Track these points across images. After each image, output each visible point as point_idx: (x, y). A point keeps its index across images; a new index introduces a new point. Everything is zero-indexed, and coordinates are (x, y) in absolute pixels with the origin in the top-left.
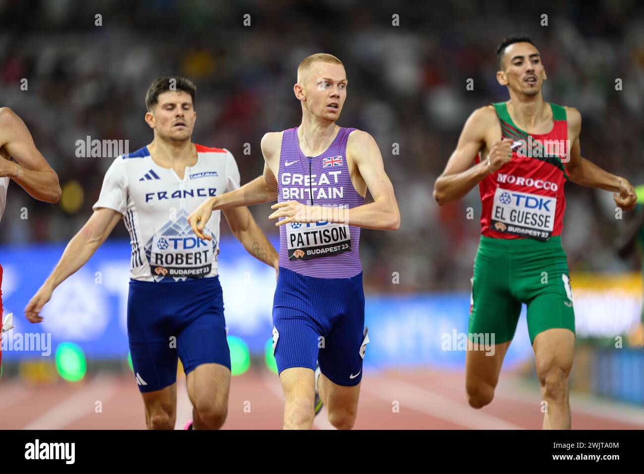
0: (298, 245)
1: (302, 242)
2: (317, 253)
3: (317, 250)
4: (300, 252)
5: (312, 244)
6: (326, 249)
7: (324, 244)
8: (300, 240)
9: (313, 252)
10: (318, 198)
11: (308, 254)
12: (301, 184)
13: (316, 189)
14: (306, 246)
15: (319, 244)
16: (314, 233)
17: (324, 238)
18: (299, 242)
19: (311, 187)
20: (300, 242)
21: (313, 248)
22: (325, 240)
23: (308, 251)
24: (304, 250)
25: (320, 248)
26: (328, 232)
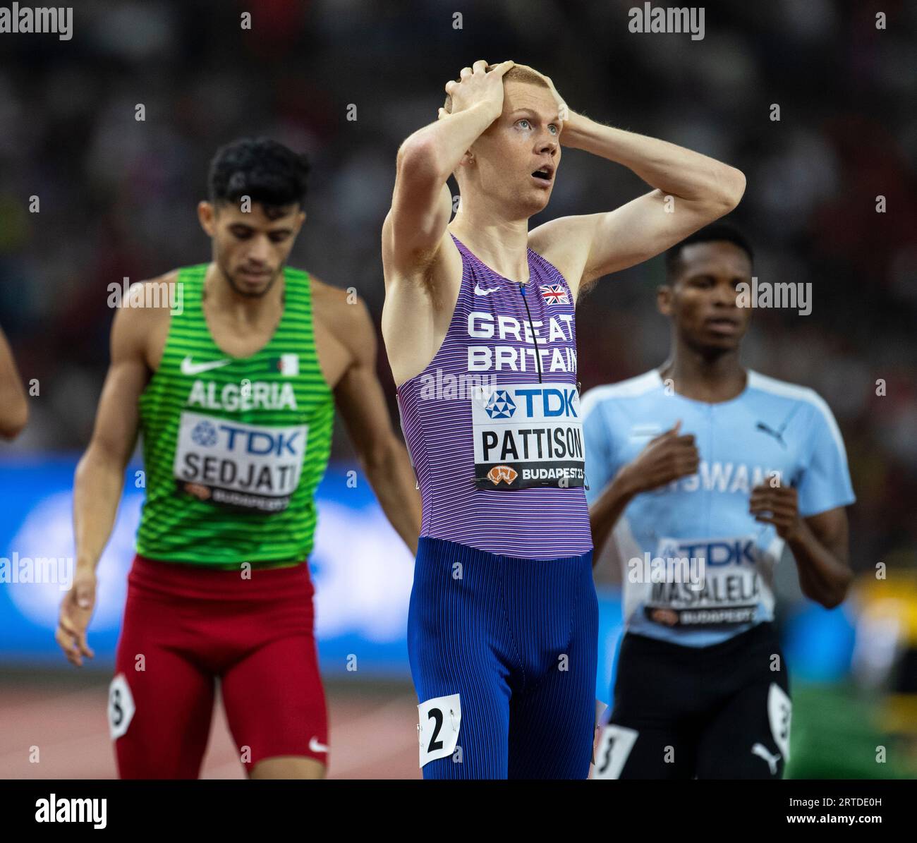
0: (503, 457)
1: (513, 451)
2: (542, 477)
3: (542, 470)
4: (506, 472)
5: (533, 457)
6: (557, 470)
7: (555, 458)
8: (509, 447)
9: (535, 474)
10: (552, 369)
11: (524, 478)
12: (519, 338)
13: (545, 352)
14: (522, 459)
15: (545, 458)
16: (539, 432)
17: (555, 445)
18: (505, 451)
19: (536, 347)
20: (509, 451)
21: (535, 466)
22: (556, 450)
23: (524, 471)
24: (518, 467)
25: (547, 465)
26: (563, 434)
